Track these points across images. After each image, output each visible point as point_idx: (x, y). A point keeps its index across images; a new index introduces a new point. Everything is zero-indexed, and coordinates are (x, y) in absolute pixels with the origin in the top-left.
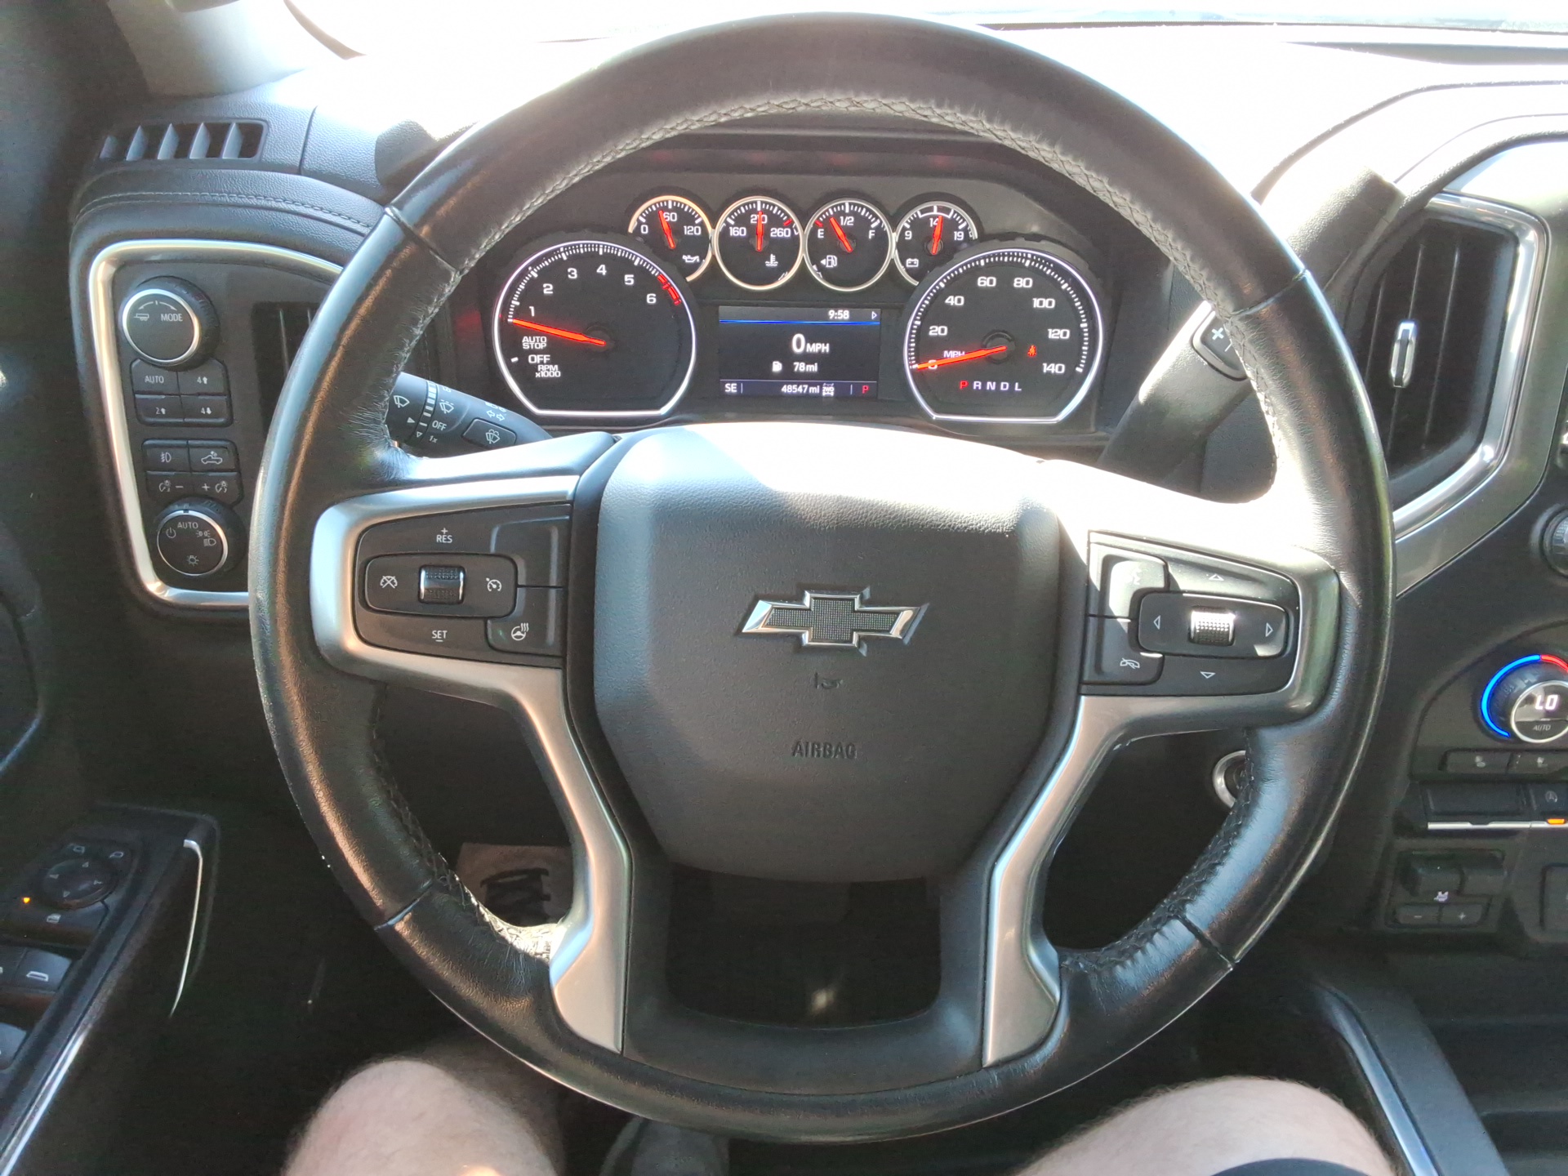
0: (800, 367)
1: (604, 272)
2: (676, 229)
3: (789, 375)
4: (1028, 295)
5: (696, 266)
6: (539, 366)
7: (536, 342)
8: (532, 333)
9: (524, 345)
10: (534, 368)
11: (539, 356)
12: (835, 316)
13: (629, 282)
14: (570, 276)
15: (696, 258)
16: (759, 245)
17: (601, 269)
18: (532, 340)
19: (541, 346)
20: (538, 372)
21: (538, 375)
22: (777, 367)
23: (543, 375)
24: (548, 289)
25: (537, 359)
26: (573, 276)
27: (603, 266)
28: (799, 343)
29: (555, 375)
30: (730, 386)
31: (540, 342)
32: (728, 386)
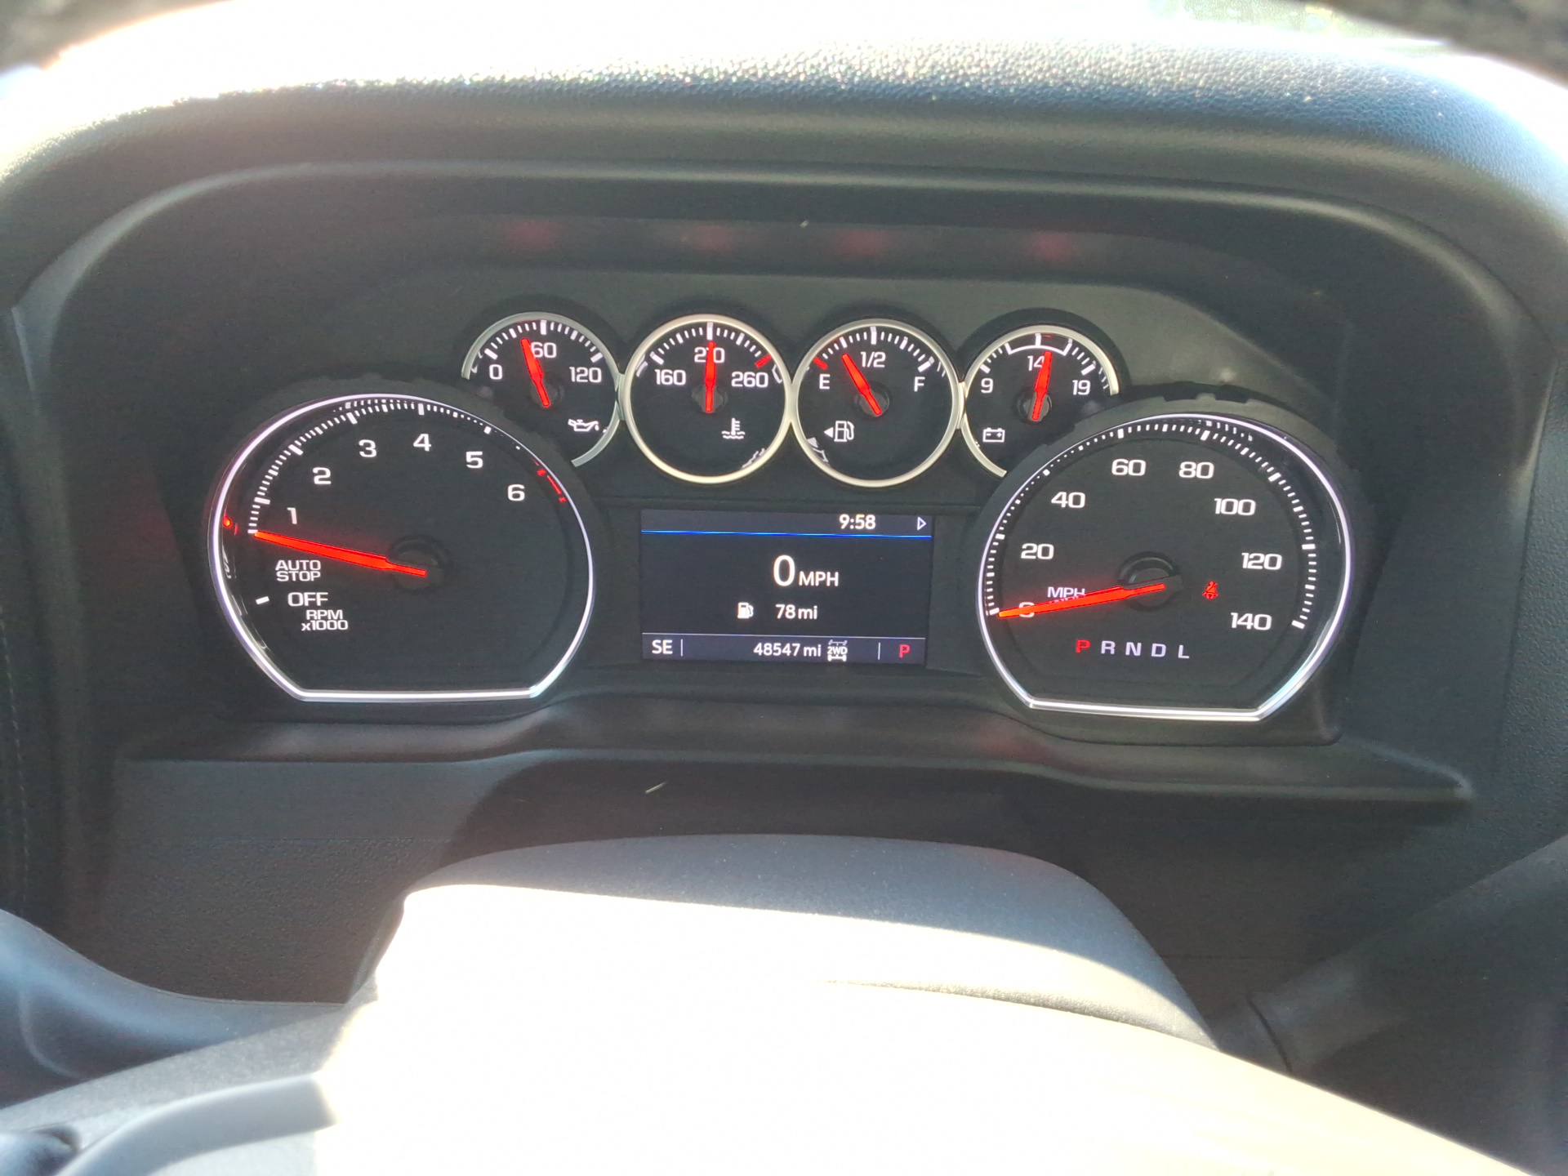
0: (788, 611)
1: (427, 446)
2: (555, 372)
3: (767, 625)
4: (1205, 491)
5: (594, 436)
6: (308, 612)
7: (301, 568)
8: (292, 555)
9: (278, 574)
10: (299, 614)
11: (306, 594)
12: (850, 524)
13: (475, 463)
14: (362, 454)
15: (594, 425)
16: (709, 401)
17: (422, 442)
18: (294, 566)
19: (311, 577)
20: (306, 622)
21: (305, 627)
22: (745, 611)
23: (316, 626)
24: (322, 477)
25: (304, 599)
26: (369, 452)
27: (426, 436)
28: (785, 570)
29: (337, 626)
30: (661, 645)
31: (308, 569)
32: (657, 644)
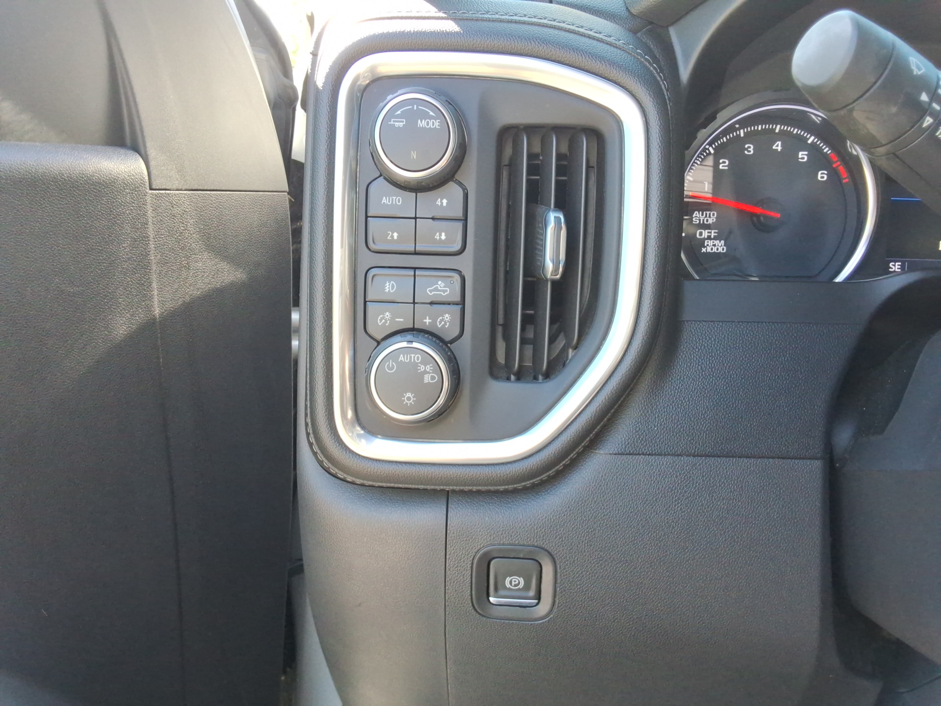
1: (779, 149)
6: (706, 241)
7: (706, 216)
8: (703, 208)
9: (694, 219)
10: (702, 243)
11: (707, 231)
13: (803, 158)
14: (746, 152)
17: (777, 146)
18: (702, 215)
19: (710, 221)
20: (704, 247)
21: (704, 250)
23: (709, 250)
24: (724, 164)
25: (705, 234)
26: (750, 151)
27: (779, 143)
29: (720, 250)
31: (710, 217)
32: (893, 265)
